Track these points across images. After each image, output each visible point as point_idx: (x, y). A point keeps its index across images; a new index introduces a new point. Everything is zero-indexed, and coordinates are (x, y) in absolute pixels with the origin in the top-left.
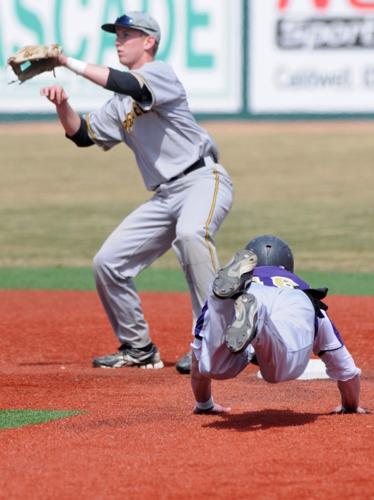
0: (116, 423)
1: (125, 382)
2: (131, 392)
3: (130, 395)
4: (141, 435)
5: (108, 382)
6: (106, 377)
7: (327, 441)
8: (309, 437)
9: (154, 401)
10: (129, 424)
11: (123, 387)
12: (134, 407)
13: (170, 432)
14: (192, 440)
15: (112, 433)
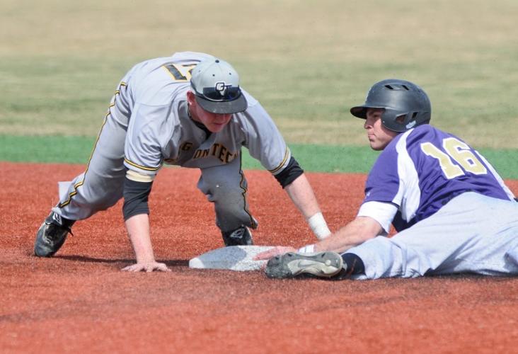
0: (20, 319)
1: (30, 270)
2: (38, 283)
3: (36, 286)
4: (48, 333)
5: (9, 270)
6: (9, 264)
7: (269, 344)
8: (248, 339)
9: (65, 294)
10: (35, 320)
11: (28, 277)
12: (41, 300)
13: (82, 330)
14: (109, 341)
15: (14, 331)
